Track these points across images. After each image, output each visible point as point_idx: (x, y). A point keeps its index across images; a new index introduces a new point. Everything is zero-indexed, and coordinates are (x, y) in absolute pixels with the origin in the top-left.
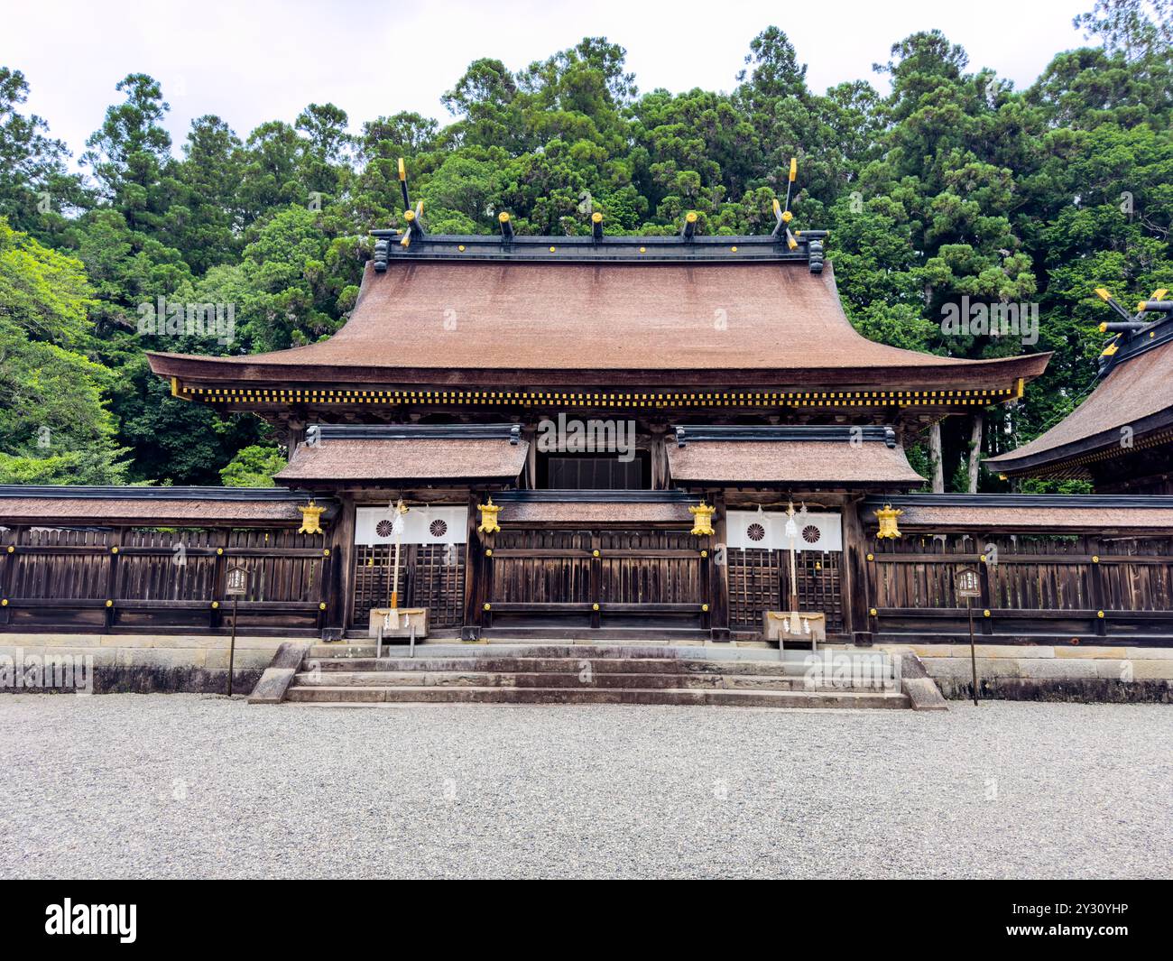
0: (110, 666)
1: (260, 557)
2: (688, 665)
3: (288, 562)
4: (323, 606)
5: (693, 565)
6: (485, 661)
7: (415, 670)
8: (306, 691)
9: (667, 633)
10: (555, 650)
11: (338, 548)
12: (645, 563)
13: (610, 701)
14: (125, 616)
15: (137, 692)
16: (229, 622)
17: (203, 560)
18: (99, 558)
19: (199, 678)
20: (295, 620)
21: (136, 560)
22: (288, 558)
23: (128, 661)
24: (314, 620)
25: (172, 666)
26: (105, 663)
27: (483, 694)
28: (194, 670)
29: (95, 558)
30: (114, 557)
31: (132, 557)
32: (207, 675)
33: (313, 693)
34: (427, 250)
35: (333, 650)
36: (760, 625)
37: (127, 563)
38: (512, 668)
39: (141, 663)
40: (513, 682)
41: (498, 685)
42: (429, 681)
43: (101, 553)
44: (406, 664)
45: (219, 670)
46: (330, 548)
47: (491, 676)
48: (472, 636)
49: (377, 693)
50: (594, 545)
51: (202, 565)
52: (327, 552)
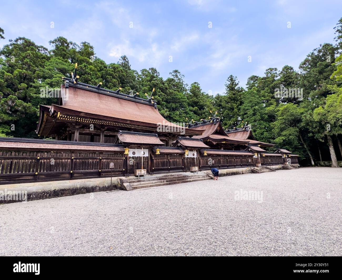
0: (73, 188)
1: (109, 159)
2: (186, 176)
3: (115, 160)
4: (124, 170)
5: (181, 160)
6: (159, 178)
7: (148, 181)
8: (135, 187)
9: (179, 171)
10: (166, 175)
11: (126, 157)
12: (175, 160)
13: (181, 183)
14: (75, 175)
15: (82, 194)
16: (102, 174)
17: (96, 160)
18: (67, 160)
19: (98, 188)
20: (117, 173)
21: (78, 160)
22: (116, 159)
23: (78, 186)
24: (121, 173)
25: (90, 186)
26: (72, 187)
27: (164, 184)
28: (96, 186)
29: (66, 160)
30: (72, 160)
31: (77, 159)
32: (100, 187)
33: (137, 187)
34: (78, 85)
35: (130, 179)
36: (189, 169)
37: (75, 161)
38: (163, 179)
39: (82, 186)
40: (166, 181)
41: (164, 182)
42: (153, 183)
43: (68, 159)
44: (146, 180)
45: (102, 186)
46: (125, 157)
47: (162, 181)
48: (152, 174)
49: (148, 186)
50: (169, 157)
51: (95, 161)
52: (124, 158)
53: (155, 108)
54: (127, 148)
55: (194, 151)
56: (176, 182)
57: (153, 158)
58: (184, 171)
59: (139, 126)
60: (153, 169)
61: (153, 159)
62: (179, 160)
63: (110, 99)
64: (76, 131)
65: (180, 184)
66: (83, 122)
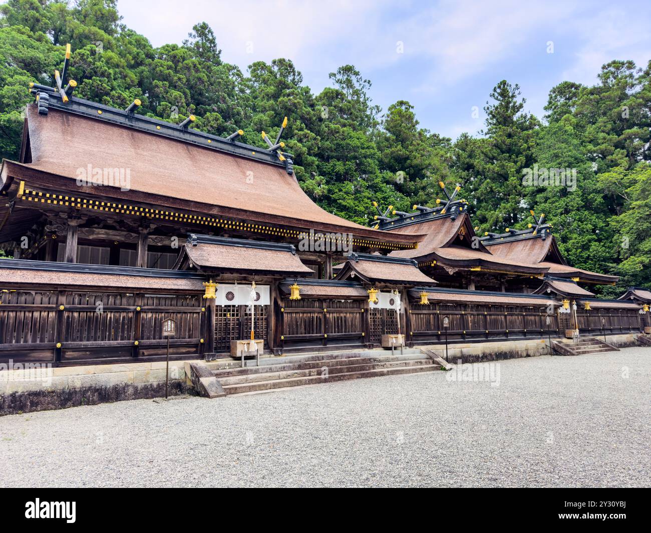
0: (64, 389)
1: (162, 313)
2: (370, 359)
3: (179, 315)
4: (202, 341)
5: (358, 315)
6: (297, 364)
7: (267, 372)
8: (232, 388)
9: (350, 346)
10: (318, 357)
11: (209, 307)
12: (342, 315)
13: (358, 378)
14: (69, 354)
15: (88, 405)
16: (143, 353)
17: (125, 314)
18: (46, 314)
19: (131, 390)
20: (184, 350)
21: (76, 314)
22: (179, 313)
23: (78, 384)
24: (195, 349)
25: (111, 384)
26: (60, 387)
27: (312, 380)
28: (127, 386)
29: (43, 313)
30: (60, 313)
31: (72, 312)
32: (136, 388)
33: (236, 388)
34: (75, 107)
35: (218, 365)
36: (380, 341)
37: (68, 317)
38: (308, 367)
39: (88, 385)
40: (316, 373)
41: (310, 375)
42: (281, 376)
43: (49, 310)
44: (263, 369)
45: (143, 384)
46: (205, 307)
47: (307, 371)
48: (280, 353)
49: (267, 385)
50: (324, 306)
51: (124, 318)
52: (203, 309)
53: (289, 174)
54: (211, 281)
55: (394, 291)
56: (345, 376)
57: (282, 310)
58: (365, 346)
59: (244, 221)
60: (282, 340)
61: (282, 313)
62: (352, 316)
63: (164, 145)
64: (71, 233)
65: (356, 381)
66: (90, 211)
